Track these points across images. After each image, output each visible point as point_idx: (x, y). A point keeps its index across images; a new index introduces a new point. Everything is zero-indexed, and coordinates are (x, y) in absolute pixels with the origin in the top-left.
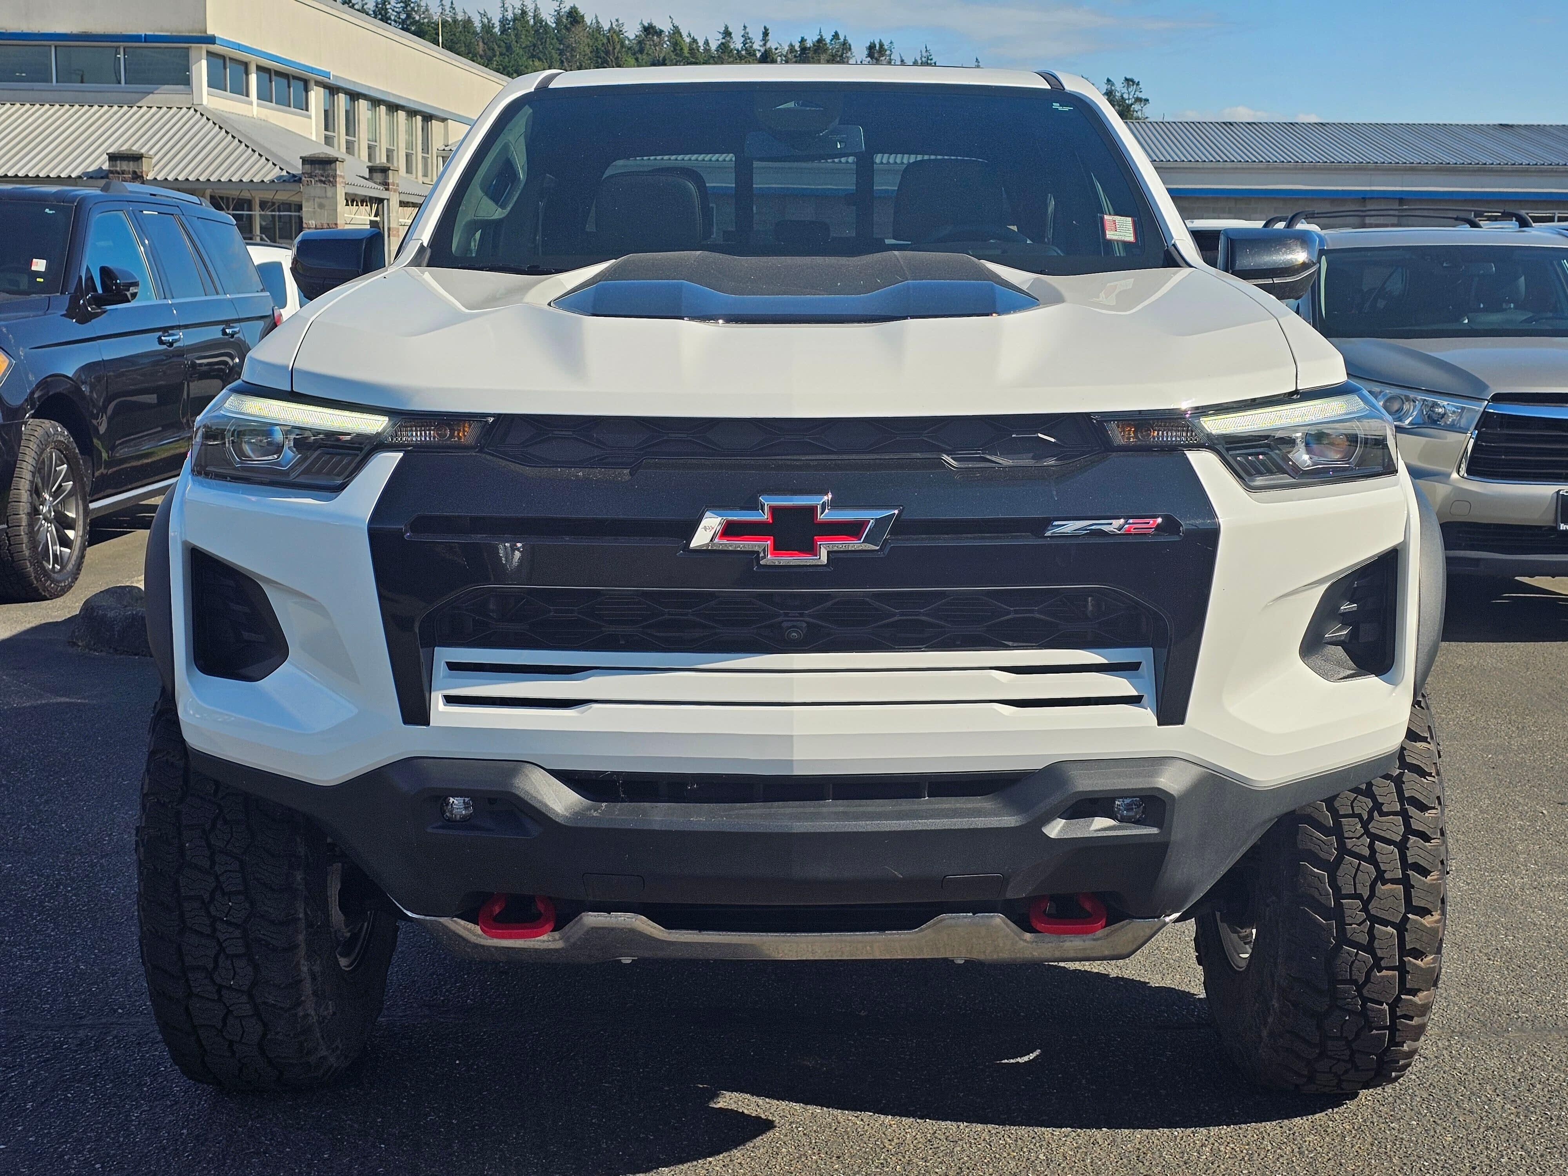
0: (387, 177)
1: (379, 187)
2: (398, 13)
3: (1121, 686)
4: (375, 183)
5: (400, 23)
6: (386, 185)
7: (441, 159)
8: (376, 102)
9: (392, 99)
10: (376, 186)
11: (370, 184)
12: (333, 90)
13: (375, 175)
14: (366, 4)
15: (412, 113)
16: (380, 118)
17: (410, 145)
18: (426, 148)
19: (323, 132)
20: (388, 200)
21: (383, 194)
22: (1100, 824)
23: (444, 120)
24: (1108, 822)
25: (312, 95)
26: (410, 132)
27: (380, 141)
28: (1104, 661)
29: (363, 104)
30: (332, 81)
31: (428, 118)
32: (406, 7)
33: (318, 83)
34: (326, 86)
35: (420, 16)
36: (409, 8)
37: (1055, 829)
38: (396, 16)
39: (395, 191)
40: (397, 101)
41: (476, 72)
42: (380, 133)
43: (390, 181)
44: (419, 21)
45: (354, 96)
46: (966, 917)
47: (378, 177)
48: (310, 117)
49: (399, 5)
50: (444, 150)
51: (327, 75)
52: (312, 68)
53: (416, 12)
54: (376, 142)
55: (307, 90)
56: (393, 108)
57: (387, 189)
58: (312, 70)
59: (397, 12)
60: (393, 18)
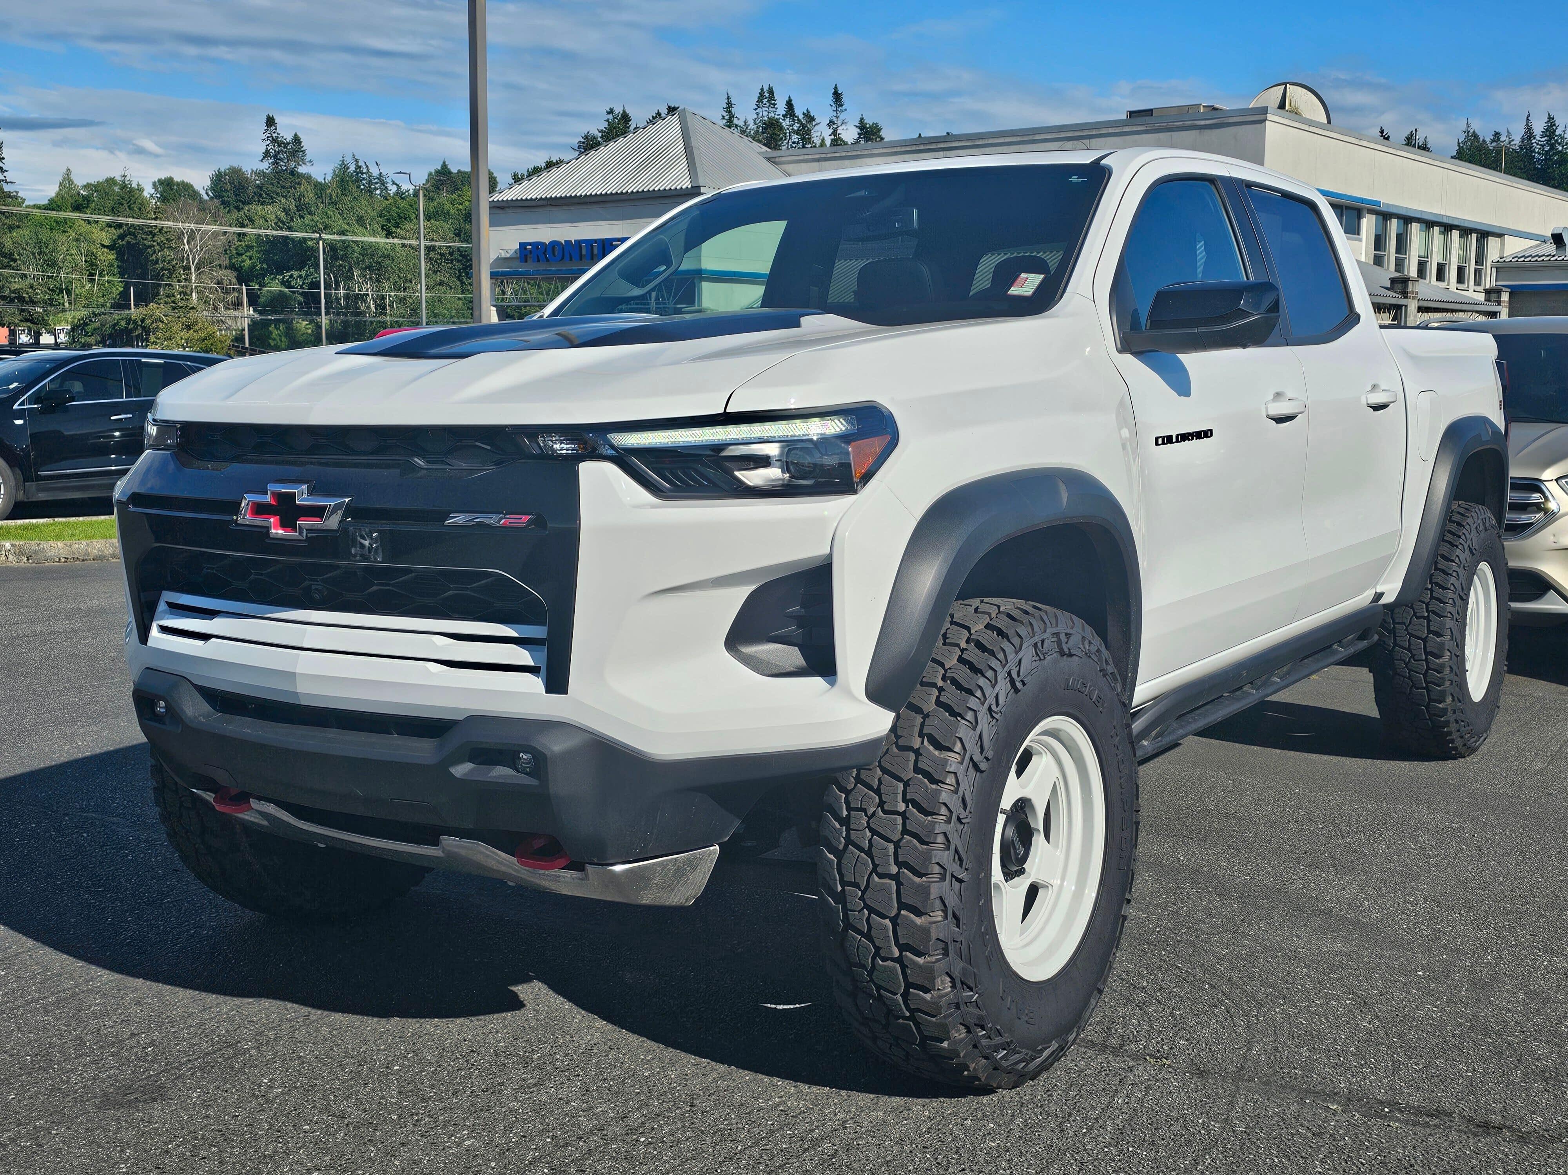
0: (1406, 287)
1: (1397, 296)
2: (1543, 146)
3: (523, 657)
4: (1395, 292)
5: (1543, 154)
6: (1405, 294)
7: (1494, 270)
8: (1428, 224)
9: (1445, 220)
10: (1395, 295)
11: (1392, 294)
12: (1385, 216)
13: (1396, 285)
14: (1513, 140)
15: (1465, 231)
16: (1432, 238)
17: (1464, 258)
18: (1479, 260)
19: (1372, 252)
20: (1406, 306)
21: (1403, 302)
22: (501, 772)
23: (1500, 236)
24: (510, 771)
25: (1364, 222)
26: (1465, 248)
27: (1431, 257)
28: (515, 635)
29: (1415, 227)
30: (1382, 208)
31: (1484, 235)
32: (1551, 139)
33: (1371, 211)
34: (1377, 213)
35: (1563, 146)
36: (1553, 141)
37: (461, 770)
38: (1540, 149)
39: (1414, 298)
40: (1450, 222)
41: (1539, 191)
42: (1432, 250)
43: (1410, 289)
44: (1561, 152)
45: (1407, 220)
46: (455, 840)
47: (1399, 287)
48: (1360, 240)
49: (1543, 139)
50: (1498, 261)
51: (1378, 203)
52: (1362, 199)
53: (1559, 144)
54: (1427, 258)
55: (1359, 217)
56: (1447, 228)
57: (1406, 297)
58: (1362, 200)
59: (1541, 145)
60: (1537, 150)
